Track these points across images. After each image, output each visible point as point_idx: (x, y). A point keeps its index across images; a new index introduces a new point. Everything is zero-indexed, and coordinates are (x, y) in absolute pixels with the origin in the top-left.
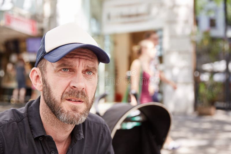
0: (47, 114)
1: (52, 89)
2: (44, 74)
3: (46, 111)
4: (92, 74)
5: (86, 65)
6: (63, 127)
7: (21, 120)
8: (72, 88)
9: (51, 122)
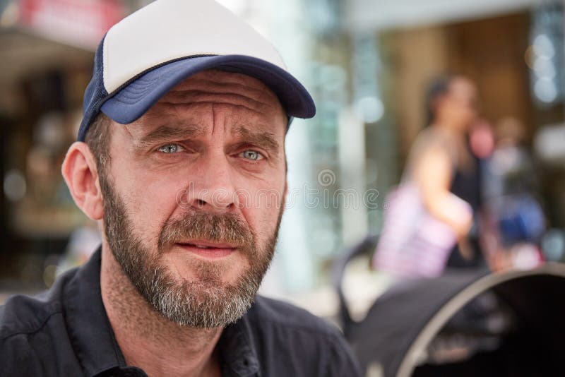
0: (124, 296)
1: (128, 212)
2: (104, 163)
3: (122, 288)
4: (260, 157)
5: (237, 126)
6: (178, 338)
7: (43, 326)
8: (193, 208)
9: (141, 323)
